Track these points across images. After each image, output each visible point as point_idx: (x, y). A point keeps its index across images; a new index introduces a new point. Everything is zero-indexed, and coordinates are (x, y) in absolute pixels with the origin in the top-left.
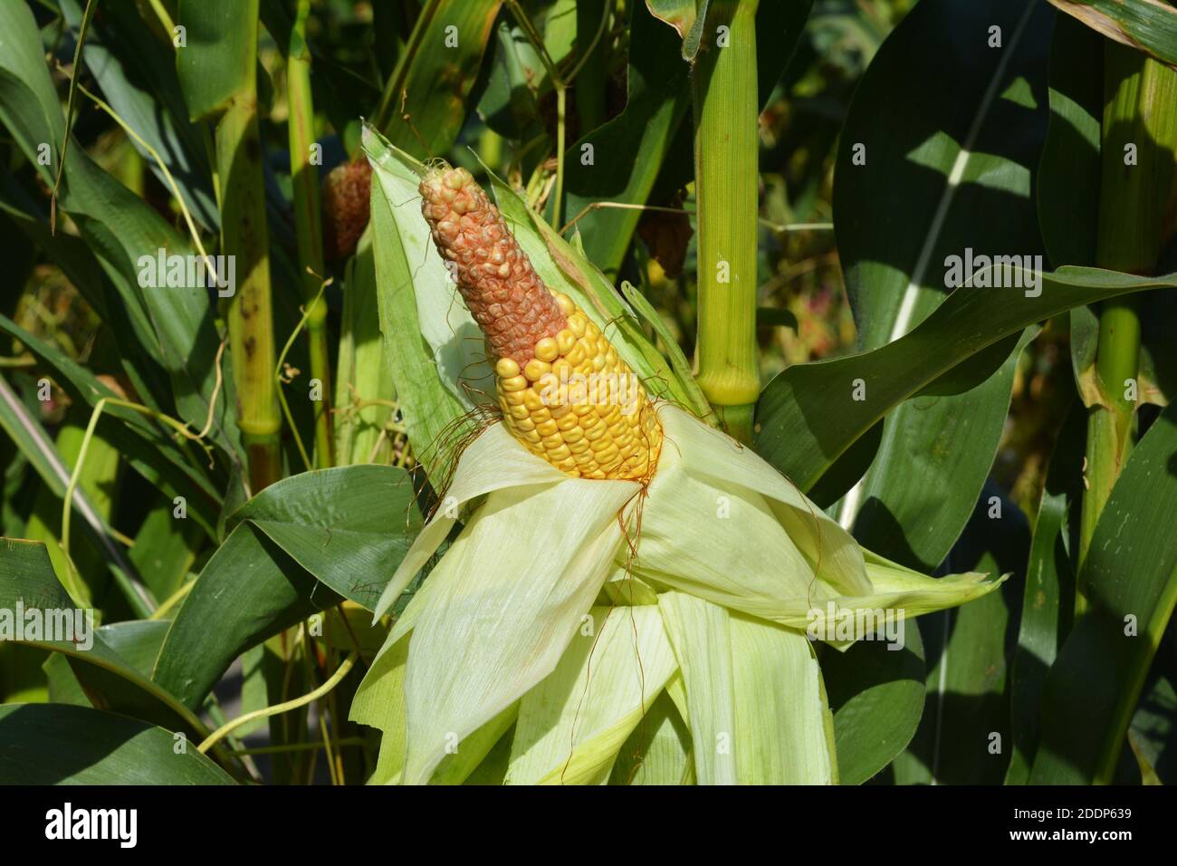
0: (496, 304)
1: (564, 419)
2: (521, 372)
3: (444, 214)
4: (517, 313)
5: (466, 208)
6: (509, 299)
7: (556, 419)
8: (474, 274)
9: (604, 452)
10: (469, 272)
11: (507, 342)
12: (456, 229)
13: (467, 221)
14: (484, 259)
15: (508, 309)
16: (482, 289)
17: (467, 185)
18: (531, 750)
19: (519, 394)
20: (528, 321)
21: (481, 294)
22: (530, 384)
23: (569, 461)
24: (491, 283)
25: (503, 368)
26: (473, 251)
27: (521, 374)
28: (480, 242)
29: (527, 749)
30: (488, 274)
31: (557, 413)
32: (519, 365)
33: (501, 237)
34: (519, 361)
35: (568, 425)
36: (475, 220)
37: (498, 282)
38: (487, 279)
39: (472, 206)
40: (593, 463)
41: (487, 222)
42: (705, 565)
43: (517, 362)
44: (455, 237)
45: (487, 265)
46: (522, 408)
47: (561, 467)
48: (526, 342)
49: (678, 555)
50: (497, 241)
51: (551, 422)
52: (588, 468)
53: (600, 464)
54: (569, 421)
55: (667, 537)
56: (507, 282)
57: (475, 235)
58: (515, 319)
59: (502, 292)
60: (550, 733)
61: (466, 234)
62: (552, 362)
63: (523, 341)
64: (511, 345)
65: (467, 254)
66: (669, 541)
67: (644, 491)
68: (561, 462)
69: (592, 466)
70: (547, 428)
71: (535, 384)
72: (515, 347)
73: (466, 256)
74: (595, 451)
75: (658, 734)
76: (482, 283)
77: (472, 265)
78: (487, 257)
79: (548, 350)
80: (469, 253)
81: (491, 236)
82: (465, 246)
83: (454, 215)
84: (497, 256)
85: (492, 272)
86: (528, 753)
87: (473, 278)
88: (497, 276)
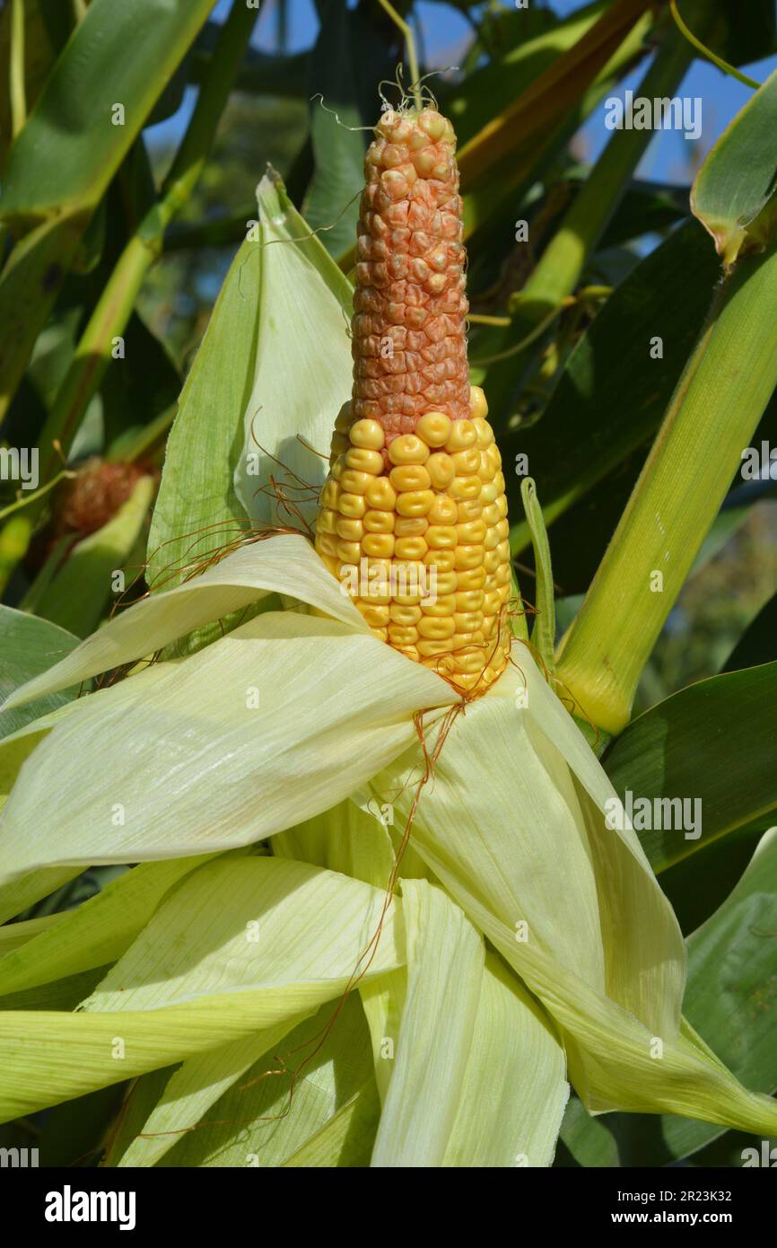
0: (402, 328)
1: (409, 540)
2: (383, 449)
3: (400, 160)
4: (422, 355)
5: (432, 170)
6: (421, 330)
7: (397, 537)
8: (397, 265)
9: (436, 620)
10: (390, 260)
11: (386, 394)
12: (405, 188)
13: (423, 187)
14: (420, 251)
15: (414, 343)
16: (394, 294)
17: (446, 143)
18: (133, 990)
19: (365, 478)
20: (430, 375)
21: (389, 301)
22: (386, 471)
23: (382, 611)
24: (411, 291)
25: (362, 429)
26: (412, 231)
27: (380, 452)
28: (427, 225)
29: (130, 986)
30: (415, 274)
31: (404, 526)
32: (385, 436)
33: (454, 237)
34: (388, 431)
35: (410, 552)
36: (435, 191)
37: (421, 294)
38: (408, 282)
39: (441, 169)
40: (412, 630)
41: (447, 206)
42: (492, 854)
43: (384, 430)
44: (398, 200)
45: (420, 262)
46: (360, 500)
47: (368, 615)
48: (413, 404)
49: (464, 818)
50: (448, 239)
51: (388, 539)
52: (402, 635)
53: (422, 637)
54: (414, 546)
55: (465, 787)
56: (432, 302)
57: (426, 212)
58: (416, 363)
59: (418, 313)
60: (170, 982)
61: (414, 205)
62: (433, 450)
63: (410, 401)
64: (390, 401)
65: (402, 230)
66: (462, 791)
67: (459, 707)
68: (371, 607)
69: (409, 634)
70: (378, 543)
71: (395, 472)
72: (395, 405)
73: (399, 233)
74: (424, 614)
75: (309, 1077)
76: (399, 287)
77: (399, 252)
78: (426, 249)
79: (437, 428)
80: (405, 231)
81: (443, 227)
82: (404, 217)
83: (410, 171)
84: (440, 257)
85: (421, 275)
86: (128, 993)
87: (391, 271)
88: (425, 286)
